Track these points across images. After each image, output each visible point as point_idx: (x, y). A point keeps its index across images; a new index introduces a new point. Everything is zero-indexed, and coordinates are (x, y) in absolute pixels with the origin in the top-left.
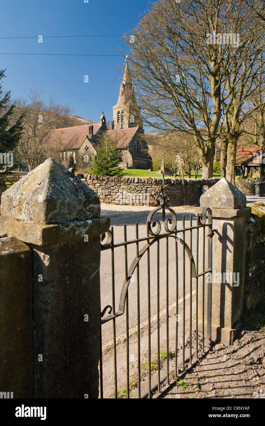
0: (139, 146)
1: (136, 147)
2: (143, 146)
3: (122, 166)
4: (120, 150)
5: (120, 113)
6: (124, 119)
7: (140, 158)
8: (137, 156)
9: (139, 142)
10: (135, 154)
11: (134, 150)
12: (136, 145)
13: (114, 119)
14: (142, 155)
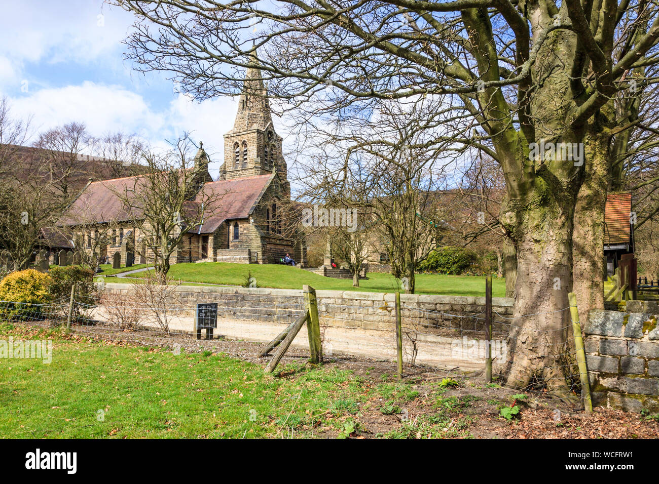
0: (277, 213)
1: (271, 216)
2: (285, 216)
3: (238, 257)
4: (235, 221)
5: (238, 146)
6: (246, 159)
7: (280, 240)
8: (272, 236)
9: (277, 206)
10: (268, 232)
11: (266, 223)
12: (271, 212)
13: (226, 158)
14: (285, 232)
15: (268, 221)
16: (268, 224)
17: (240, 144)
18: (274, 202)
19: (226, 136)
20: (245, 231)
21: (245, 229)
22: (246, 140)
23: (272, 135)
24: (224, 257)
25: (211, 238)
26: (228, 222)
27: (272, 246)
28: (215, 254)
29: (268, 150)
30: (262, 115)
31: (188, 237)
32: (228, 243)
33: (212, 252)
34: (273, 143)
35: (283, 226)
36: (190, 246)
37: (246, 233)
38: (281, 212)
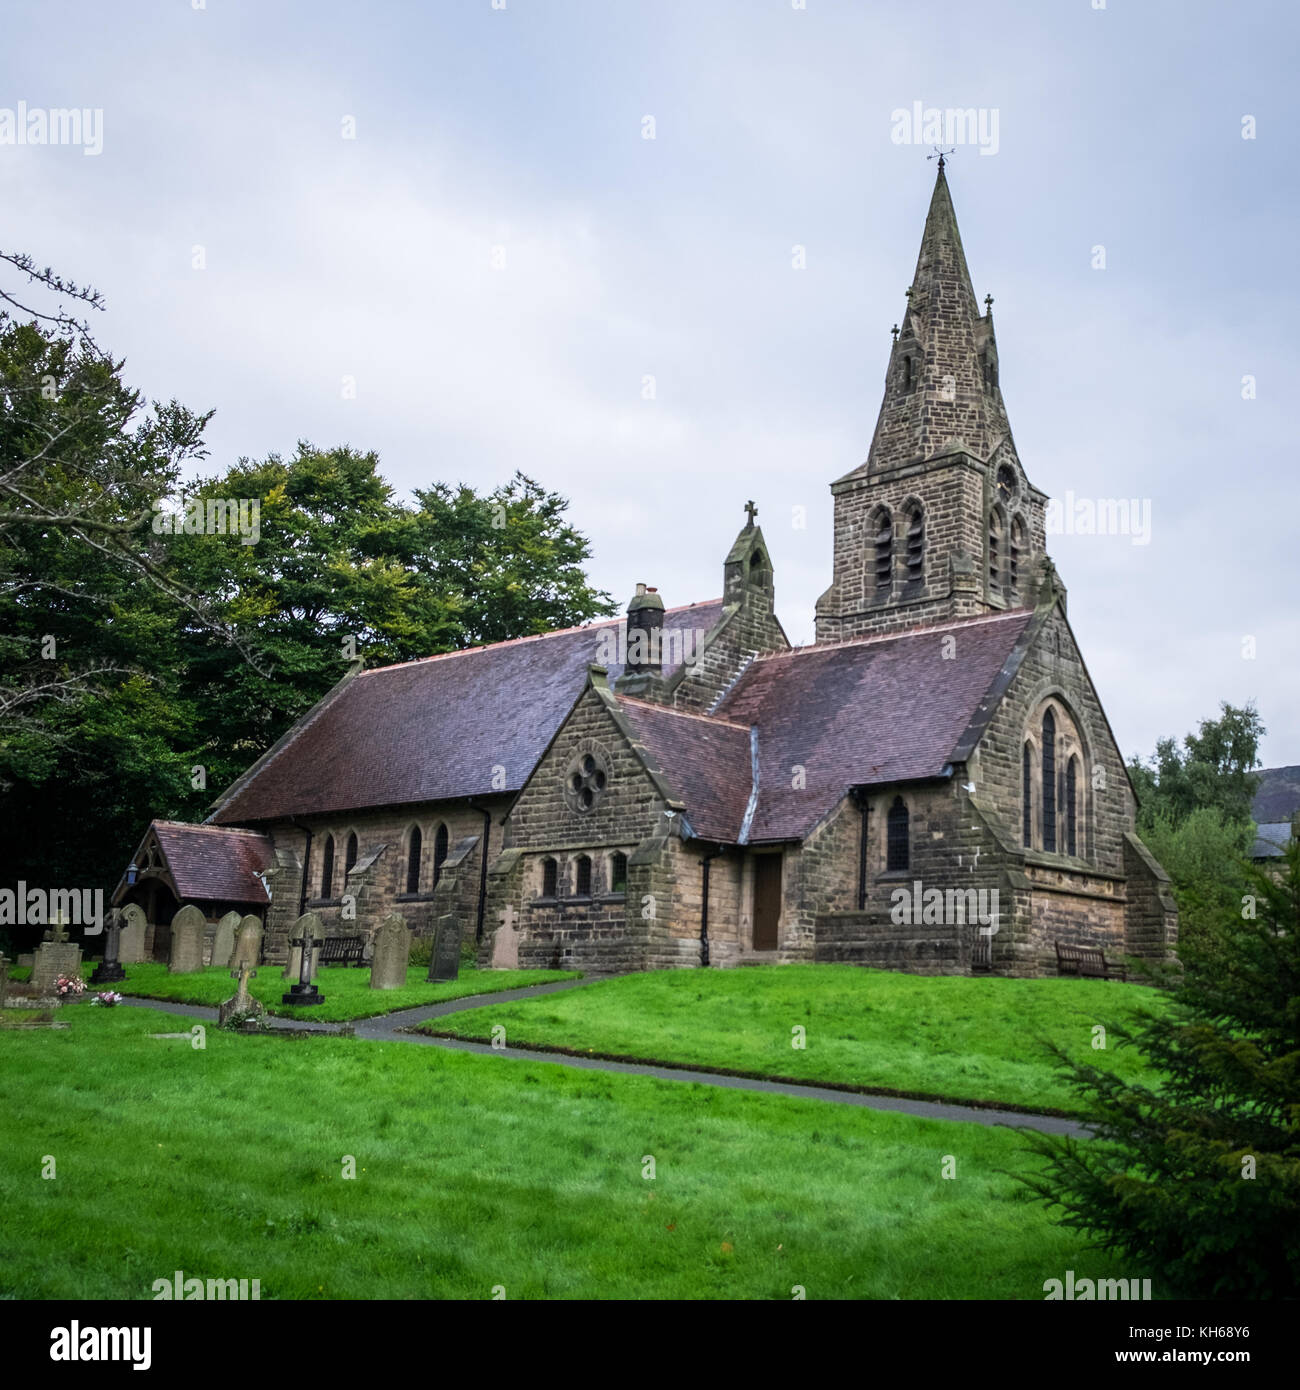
0: (1060, 764)
2: (1089, 774)
4: (893, 795)
5: (888, 522)
7: (1072, 874)
8: (1047, 859)
9: (1059, 735)
10: (1027, 841)
11: (1019, 802)
12: (1037, 758)
13: (840, 568)
14: (1089, 844)
15: (1027, 792)
16: (1027, 807)
17: (895, 511)
18: (1049, 717)
19: (838, 489)
20: (938, 836)
21: (934, 827)
22: (917, 495)
23: (1013, 481)
24: (848, 945)
25: (791, 864)
26: (862, 797)
27: (1046, 902)
28: (813, 930)
29: (998, 533)
30: (973, 406)
31: (701, 859)
32: (862, 886)
33: (794, 924)
34: (1017, 509)
35: (1081, 819)
36: (705, 896)
37: (940, 844)
38: (1072, 761)
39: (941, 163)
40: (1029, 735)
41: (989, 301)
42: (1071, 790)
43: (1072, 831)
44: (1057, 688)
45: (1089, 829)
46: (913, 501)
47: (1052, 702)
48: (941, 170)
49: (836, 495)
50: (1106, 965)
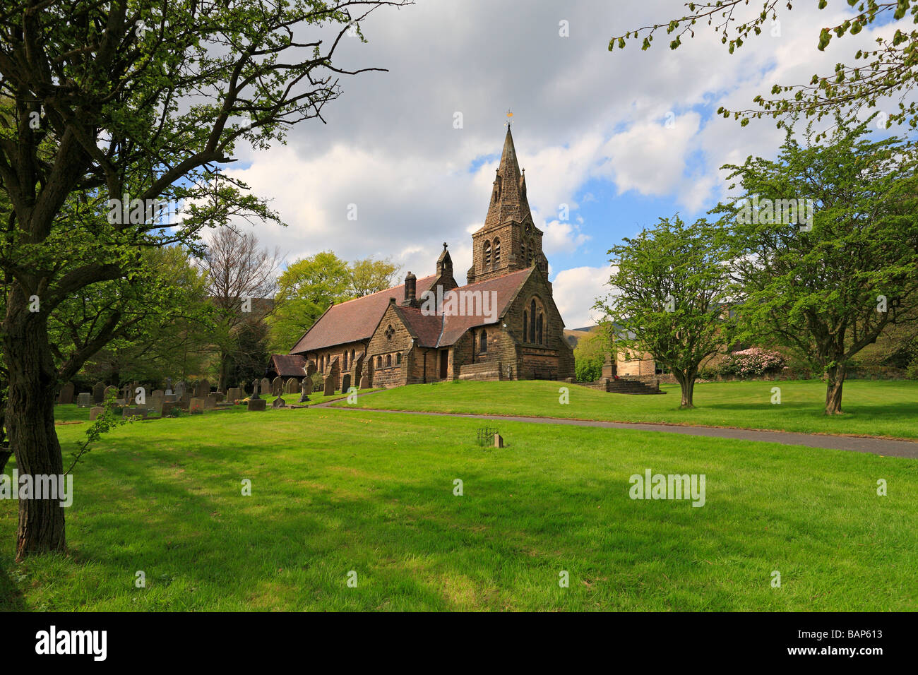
0: (537, 316)
1: (529, 320)
2: (547, 319)
3: (486, 373)
4: (482, 329)
5: (489, 246)
6: (499, 258)
7: (540, 349)
8: (532, 345)
9: (537, 307)
10: (525, 339)
11: (522, 329)
12: (529, 315)
13: (475, 261)
14: (547, 340)
15: (525, 325)
16: (525, 329)
17: (491, 241)
18: (534, 301)
19: (475, 236)
20: (495, 341)
21: (494, 338)
22: (498, 236)
23: (530, 228)
24: (467, 375)
25: (451, 353)
26: (473, 330)
27: (530, 358)
28: (457, 372)
29: (525, 245)
30: (518, 205)
31: (422, 353)
32: (473, 358)
33: (452, 370)
34: (532, 237)
35: (544, 333)
36: (425, 364)
37: (496, 343)
38: (541, 315)
39: (509, 126)
40: (526, 308)
41: (523, 170)
42: (542, 323)
43: (541, 336)
44: (537, 292)
45: (547, 335)
46: (497, 238)
47: (534, 297)
48: (509, 128)
49: (474, 238)
50: (551, 375)
